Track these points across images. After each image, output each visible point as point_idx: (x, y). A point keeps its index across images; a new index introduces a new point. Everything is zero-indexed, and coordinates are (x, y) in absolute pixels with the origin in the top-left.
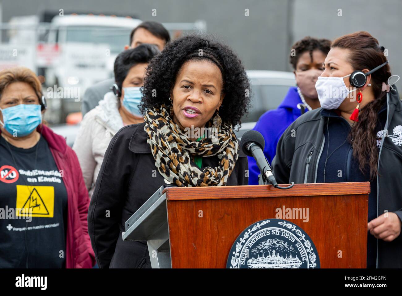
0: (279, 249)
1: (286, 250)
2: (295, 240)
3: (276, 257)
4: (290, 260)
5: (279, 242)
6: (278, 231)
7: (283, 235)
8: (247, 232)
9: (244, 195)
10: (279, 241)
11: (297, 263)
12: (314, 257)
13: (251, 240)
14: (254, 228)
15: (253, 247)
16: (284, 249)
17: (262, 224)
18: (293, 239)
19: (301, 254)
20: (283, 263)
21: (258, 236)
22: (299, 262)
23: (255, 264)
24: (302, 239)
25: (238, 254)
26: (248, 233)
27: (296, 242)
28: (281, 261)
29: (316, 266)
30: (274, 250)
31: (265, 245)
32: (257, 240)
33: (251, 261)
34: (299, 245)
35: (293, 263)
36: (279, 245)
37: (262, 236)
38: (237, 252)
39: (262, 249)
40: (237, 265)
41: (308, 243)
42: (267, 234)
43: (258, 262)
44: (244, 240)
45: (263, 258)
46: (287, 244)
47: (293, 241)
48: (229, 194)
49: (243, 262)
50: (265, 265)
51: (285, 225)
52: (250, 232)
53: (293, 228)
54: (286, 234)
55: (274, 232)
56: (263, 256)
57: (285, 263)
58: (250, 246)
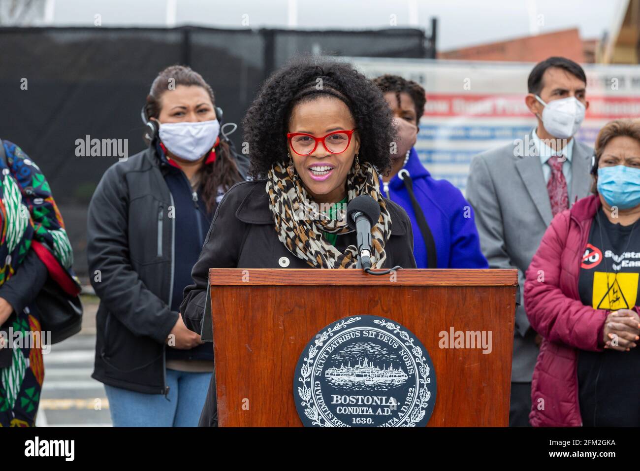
0: (373, 357)
1: (384, 358)
2: (398, 345)
3: (368, 368)
4: (390, 372)
5: (375, 347)
6: (372, 332)
7: (381, 337)
8: (325, 332)
9: (323, 282)
10: (374, 345)
11: (400, 376)
12: (426, 370)
13: (332, 343)
14: (337, 327)
15: (333, 353)
16: (382, 357)
17: (349, 321)
18: (395, 344)
19: (407, 365)
20: (379, 376)
21: (342, 338)
22: (403, 376)
23: (337, 375)
24: (409, 344)
25: (312, 361)
26: (328, 333)
27: (400, 348)
28: (376, 373)
29: (430, 382)
30: (366, 358)
31: (352, 350)
32: (341, 343)
33: (331, 371)
35: (395, 376)
36: (374, 352)
37: (348, 338)
38: (309, 358)
39: (347, 356)
40: (310, 376)
41: (418, 351)
42: (356, 335)
43: (341, 374)
45: (349, 368)
46: (386, 350)
47: (395, 346)
48: (299, 280)
49: (319, 372)
50: (352, 378)
51: (384, 324)
52: (330, 333)
53: (396, 329)
54: (385, 337)
55: (367, 334)
56: (349, 365)
57: (383, 376)
58: (330, 352)
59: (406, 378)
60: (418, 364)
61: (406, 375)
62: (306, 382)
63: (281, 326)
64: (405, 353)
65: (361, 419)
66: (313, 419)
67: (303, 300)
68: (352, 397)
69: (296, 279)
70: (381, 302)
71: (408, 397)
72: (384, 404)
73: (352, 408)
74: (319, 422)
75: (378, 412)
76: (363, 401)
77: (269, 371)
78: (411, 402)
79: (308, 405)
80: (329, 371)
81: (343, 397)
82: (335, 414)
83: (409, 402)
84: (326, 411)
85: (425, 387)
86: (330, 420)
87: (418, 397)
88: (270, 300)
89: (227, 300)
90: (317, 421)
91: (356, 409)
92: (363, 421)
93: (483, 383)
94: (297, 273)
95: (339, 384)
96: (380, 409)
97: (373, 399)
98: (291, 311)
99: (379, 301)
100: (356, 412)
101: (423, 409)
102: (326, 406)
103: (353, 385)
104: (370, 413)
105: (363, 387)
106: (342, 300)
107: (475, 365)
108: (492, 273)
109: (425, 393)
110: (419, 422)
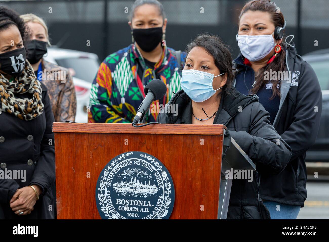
0: (139, 177)
1: (145, 177)
2: (153, 170)
3: (137, 183)
4: (149, 186)
6: (139, 162)
7: (144, 165)
8: (113, 161)
9: (113, 131)
10: (140, 170)
11: (154, 189)
12: (169, 186)
13: (117, 168)
14: (120, 158)
15: (118, 173)
16: (144, 177)
17: (126, 155)
18: (151, 169)
19: (158, 182)
20: (142, 189)
21: (123, 165)
22: (156, 189)
23: (119, 187)
24: (160, 169)
25: (105, 178)
26: (115, 162)
27: (154, 172)
28: (141, 187)
29: (171, 193)
30: (135, 177)
31: (128, 172)
32: (122, 168)
34: (156, 175)
35: (151, 189)
36: (140, 174)
37: (126, 165)
38: (104, 177)
39: (125, 176)
40: (104, 187)
41: (164, 174)
42: (130, 163)
43: (121, 186)
44: (111, 167)
45: (126, 183)
46: (146, 173)
48: (100, 130)
49: (109, 185)
50: (127, 189)
51: (146, 157)
53: (152, 160)
54: (146, 165)
55: (136, 163)
56: (126, 181)
57: (144, 188)
58: (116, 173)
59: (158, 190)
60: (164, 182)
61: (157, 188)
62: (102, 191)
63: (91, 157)
64: (157, 175)
65: (132, 214)
66: (106, 213)
67: (103, 142)
68: (127, 201)
69: (98, 129)
70: (146, 143)
71: (158, 202)
72: (145, 205)
74: (109, 215)
75: (141, 210)
76: (133, 203)
77: (84, 184)
78: (160, 205)
79: (103, 204)
80: (115, 185)
81: (122, 201)
82: (118, 211)
83: (159, 205)
84: (112, 209)
85: (168, 196)
86: (115, 214)
87: (164, 202)
88: (85, 141)
89: (63, 141)
90: (108, 214)
92: (133, 215)
93: (203, 194)
94: (99, 126)
95: (120, 193)
96: (142, 208)
97: (138, 202)
98: (96, 148)
99: (145, 143)
100: (129, 210)
101: (166, 209)
102: (113, 206)
103: (128, 193)
104: (137, 210)
105: (133, 195)
107: (198, 183)
108: (208, 127)
109: (168, 199)
110: (164, 217)
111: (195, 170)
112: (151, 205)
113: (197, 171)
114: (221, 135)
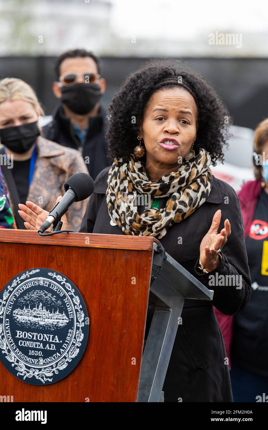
0: (46, 302)
2: (63, 294)
3: (42, 311)
4: (57, 316)
5: (47, 294)
6: (47, 282)
7: (52, 287)
8: (15, 280)
9: (16, 240)
10: (47, 293)
11: (63, 319)
12: (82, 316)
13: (19, 289)
14: (23, 277)
15: (20, 297)
16: (51, 303)
17: (31, 272)
18: (61, 293)
19: (69, 311)
20: (49, 318)
21: (26, 285)
22: (65, 319)
23: (21, 315)
24: (71, 294)
25: (4, 303)
26: (17, 281)
27: (64, 296)
28: (47, 316)
29: (83, 326)
30: (41, 303)
31: (32, 295)
32: (25, 289)
35: (60, 319)
36: (47, 298)
37: (30, 285)
38: (3, 300)
39: (29, 300)
40: (3, 314)
41: (77, 300)
42: (35, 284)
43: (23, 314)
44: (12, 288)
45: (29, 310)
46: (55, 297)
47: (62, 295)
49: (9, 311)
50: (30, 318)
51: (55, 276)
52: (18, 281)
53: (63, 280)
54: (55, 287)
55: (43, 283)
56: (29, 308)
57: (51, 318)
58: (18, 296)
59: (68, 321)
61: (68, 318)
64: (68, 301)
65: (35, 352)
66: (3, 348)
67: (4, 254)
71: (68, 337)
72: (51, 341)
73: (29, 342)
74: (7, 351)
75: (46, 347)
76: (37, 337)
78: (70, 341)
80: (16, 311)
81: (24, 333)
82: (18, 346)
83: (68, 341)
84: (11, 343)
85: (80, 329)
86: (14, 350)
87: (75, 338)
90: (5, 350)
91: (32, 343)
92: (36, 353)
93: (124, 330)
95: (22, 322)
96: (48, 345)
97: (44, 336)
99: (55, 258)
100: (32, 346)
101: (78, 347)
102: (12, 339)
103: (31, 323)
104: (41, 347)
105: (38, 326)
106: (30, 255)
107: (119, 314)
108: (133, 239)
109: (80, 334)
110: (74, 357)
111: (115, 296)
112: (59, 341)
113: (117, 297)
114: (150, 250)
